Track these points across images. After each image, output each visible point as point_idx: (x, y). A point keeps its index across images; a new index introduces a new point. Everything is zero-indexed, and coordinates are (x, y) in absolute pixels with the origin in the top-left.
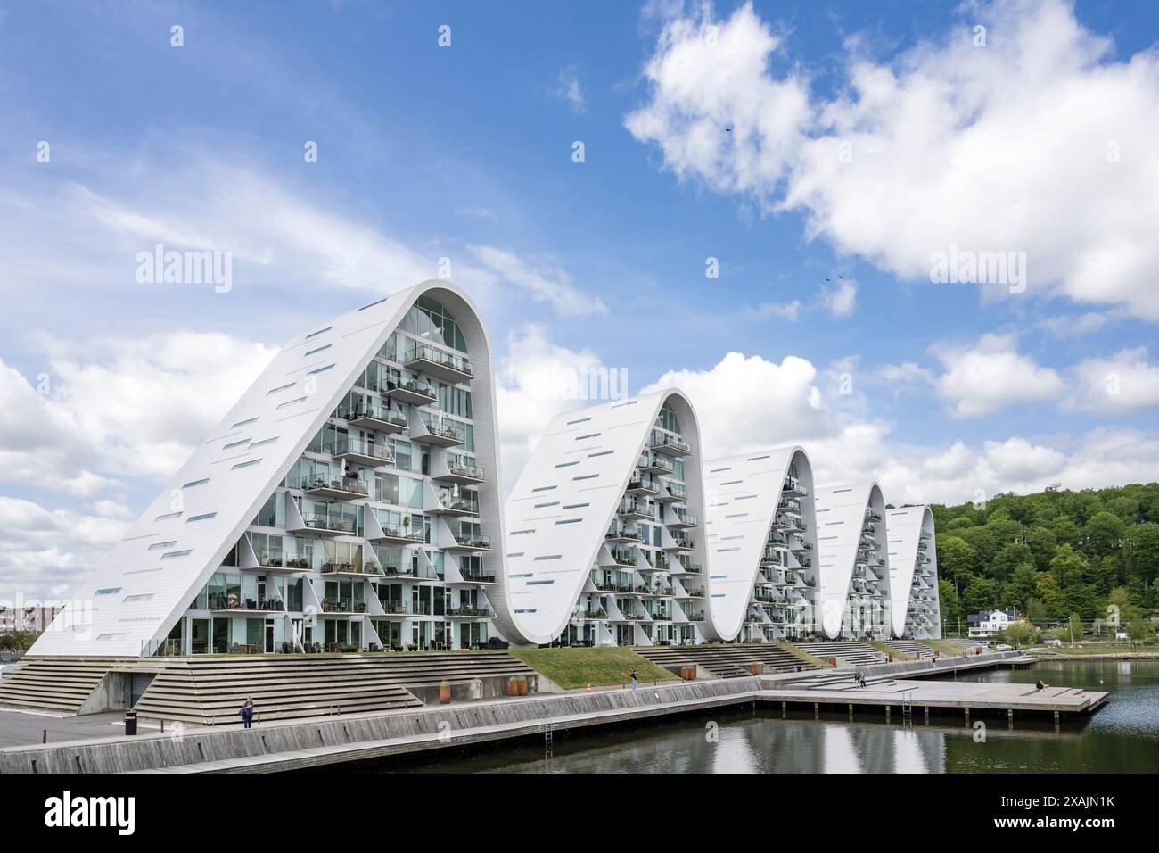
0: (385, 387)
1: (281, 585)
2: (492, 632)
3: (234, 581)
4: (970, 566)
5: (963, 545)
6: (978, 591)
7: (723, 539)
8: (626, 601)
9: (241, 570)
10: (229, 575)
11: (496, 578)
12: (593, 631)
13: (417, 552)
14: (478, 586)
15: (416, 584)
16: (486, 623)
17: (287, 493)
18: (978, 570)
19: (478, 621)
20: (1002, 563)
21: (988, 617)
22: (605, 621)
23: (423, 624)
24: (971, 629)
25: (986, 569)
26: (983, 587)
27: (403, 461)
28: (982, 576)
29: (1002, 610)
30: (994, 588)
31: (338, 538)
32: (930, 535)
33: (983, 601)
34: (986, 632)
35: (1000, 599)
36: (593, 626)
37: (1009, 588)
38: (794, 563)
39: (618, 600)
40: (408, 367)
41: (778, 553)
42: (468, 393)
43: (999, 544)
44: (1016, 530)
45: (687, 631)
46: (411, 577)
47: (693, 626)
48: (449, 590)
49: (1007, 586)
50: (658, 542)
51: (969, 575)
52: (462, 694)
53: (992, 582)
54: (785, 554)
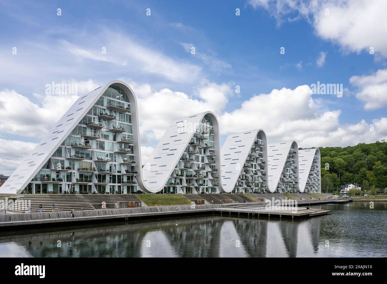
0: (99, 115)
1: (64, 175)
2: (138, 189)
3: (48, 173)
4: (345, 169)
5: (342, 161)
6: (346, 177)
7: (232, 160)
8: (189, 180)
9: (51, 170)
10: (47, 171)
11: (138, 173)
12: (177, 189)
13: (111, 165)
14: (133, 175)
15: (111, 174)
16: (136, 186)
17: (66, 147)
18: (347, 170)
19: (133, 185)
20: (355, 168)
21: (348, 186)
22: (181, 186)
23: (113, 186)
24: (341, 190)
25: (350, 170)
26: (348, 176)
27: (106, 137)
28: (348, 172)
29: (353, 184)
30: (352, 176)
31: (83, 161)
32: (318, 158)
33: (347, 181)
34: (347, 191)
35: (354, 180)
36: (177, 187)
37: (357, 176)
38: (258, 168)
39: (186, 179)
40: (108, 108)
41: (252, 164)
42: (130, 116)
43: (356, 161)
44: (362, 156)
45: (213, 189)
46: (109, 172)
47: (216, 188)
48: (123, 176)
49: (356, 175)
50: (203, 161)
51: (344, 172)
52: (111, 207)
53: (351, 174)
54: (255, 165)
